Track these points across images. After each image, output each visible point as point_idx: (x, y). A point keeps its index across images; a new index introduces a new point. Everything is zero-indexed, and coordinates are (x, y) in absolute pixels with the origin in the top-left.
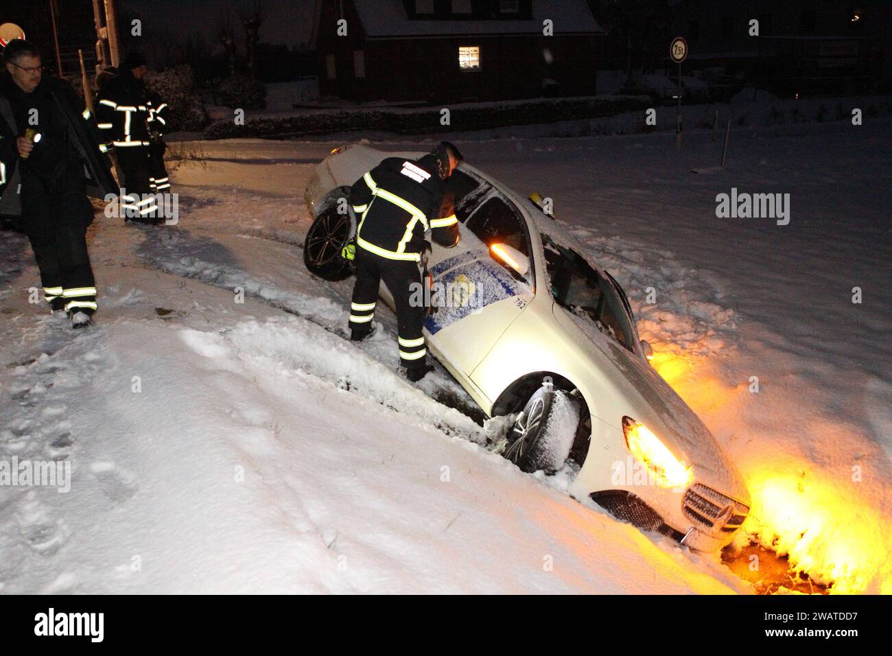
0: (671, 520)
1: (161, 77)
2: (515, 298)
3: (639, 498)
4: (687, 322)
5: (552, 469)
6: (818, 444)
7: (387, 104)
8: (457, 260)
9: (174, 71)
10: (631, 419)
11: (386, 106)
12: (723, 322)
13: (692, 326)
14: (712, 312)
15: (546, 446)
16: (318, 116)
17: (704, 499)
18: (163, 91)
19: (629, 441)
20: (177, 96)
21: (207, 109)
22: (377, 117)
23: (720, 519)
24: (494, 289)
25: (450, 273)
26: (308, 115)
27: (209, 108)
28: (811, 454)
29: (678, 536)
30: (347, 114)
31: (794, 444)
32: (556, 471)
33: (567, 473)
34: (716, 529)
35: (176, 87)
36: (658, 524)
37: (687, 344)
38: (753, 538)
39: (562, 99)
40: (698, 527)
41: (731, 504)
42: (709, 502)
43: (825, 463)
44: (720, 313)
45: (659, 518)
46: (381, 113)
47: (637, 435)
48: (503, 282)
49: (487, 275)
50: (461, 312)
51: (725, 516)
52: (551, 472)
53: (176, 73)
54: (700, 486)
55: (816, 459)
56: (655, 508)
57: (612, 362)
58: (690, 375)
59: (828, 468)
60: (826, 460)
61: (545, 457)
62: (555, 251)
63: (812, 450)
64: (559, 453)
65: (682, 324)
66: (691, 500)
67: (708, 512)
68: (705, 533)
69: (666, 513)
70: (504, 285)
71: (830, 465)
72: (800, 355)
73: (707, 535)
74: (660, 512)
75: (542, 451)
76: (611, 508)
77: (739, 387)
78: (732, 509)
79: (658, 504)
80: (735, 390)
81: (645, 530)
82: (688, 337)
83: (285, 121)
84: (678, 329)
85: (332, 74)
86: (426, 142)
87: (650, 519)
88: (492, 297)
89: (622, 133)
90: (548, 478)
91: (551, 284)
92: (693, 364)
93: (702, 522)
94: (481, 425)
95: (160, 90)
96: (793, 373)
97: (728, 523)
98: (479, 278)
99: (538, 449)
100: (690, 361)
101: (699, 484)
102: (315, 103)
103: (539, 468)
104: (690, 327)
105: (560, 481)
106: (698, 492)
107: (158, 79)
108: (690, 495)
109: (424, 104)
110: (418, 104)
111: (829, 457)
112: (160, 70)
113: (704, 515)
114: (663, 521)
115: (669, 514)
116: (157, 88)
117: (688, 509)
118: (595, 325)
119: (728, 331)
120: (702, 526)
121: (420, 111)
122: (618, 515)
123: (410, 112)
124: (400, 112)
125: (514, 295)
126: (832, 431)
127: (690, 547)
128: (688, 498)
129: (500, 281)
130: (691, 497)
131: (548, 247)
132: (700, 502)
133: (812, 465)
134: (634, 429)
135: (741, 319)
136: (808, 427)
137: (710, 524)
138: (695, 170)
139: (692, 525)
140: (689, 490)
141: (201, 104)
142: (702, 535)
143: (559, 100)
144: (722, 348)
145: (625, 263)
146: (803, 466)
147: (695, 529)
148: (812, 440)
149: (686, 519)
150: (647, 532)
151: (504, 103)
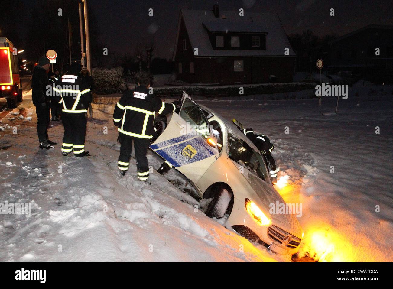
0: (263, 239)
1: (110, 71)
2: (214, 156)
3: (249, 229)
4: (297, 172)
5: (219, 216)
6: (336, 219)
7: (202, 84)
8: (185, 137)
9: (115, 69)
10: (249, 200)
11: (202, 85)
12: (311, 172)
13: (299, 174)
14: (309, 169)
15: (217, 208)
16: (173, 89)
17: (276, 232)
18: (110, 77)
19: (247, 207)
20: (116, 79)
21: (128, 85)
22: (197, 89)
23: (285, 241)
24: (205, 152)
25: (183, 143)
26: (169, 88)
27: (128, 84)
28: (332, 222)
29: (267, 245)
30: (185, 88)
31: (327, 218)
32: (221, 218)
33: (225, 219)
34: (284, 244)
35: (116, 76)
36: (258, 240)
37: (295, 181)
38: (306, 254)
39: (277, 84)
40: (275, 243)
41: (290, 236)
42: (279, 233)
43: (337, 225)
44: (311, 169)
45: (258, 237)
46: (199, 88)
47: (250, 205)
48: (208, 149)
49: (200, 146)
50: (191, 160)
51: (287, 240)
52: (219, 218)
53: (116, 70)
54: (275, 227)
55: (334, 224)
56: (256, 233)
57: (247, 180)
58: (293, 192)
59: (337, 227)
60: (338, 224)
61: (216, 212)
62: (234, 140)
63: (333, 220)
64: (222, 210)
65: (296, 173)
66: (271, 231)
67: (279, 237)
68: (278, 246)
69: (261, 235)
70: (208, 150)
71: (338, 226)
72: (337, 185)
73: (279, 246)
74: (258, 235)
75: (215, 210)
76: (239, 232)
77: (310, 197)
78: (290, 238)
79: (257, 231)
80: (309, 198)
81: (252, 241)
82: (297, 178)
83: (159, 90)
84: (294, 175)
85: (181, 71)
86: (215, 100)
87: (254, 237)
88: (205, 156)
89: (303, 99)
90: (218, 220)
91: (229, 151)
92: (295, 188)
93: (277, 241)
94: (199, 201)
95: (109, 76)
96: (332, 192)
97: (289, 243)
98: (197, 147)
99: (214, 209)
100: (294, 187)
101: (274, 226)
102: (173, 83)
103: (214, 216)
104: (298, 174)
105: (222, 221)
106: (274, 229)
107: (109, 72)
108: (270, 229)
109: (218, 85)
110: (217, 85)
111: (339, 223)
112: (110, 69)
113: (277, 238)
114: (259, 238)
115: (262, 236)
116: (107, 76)
117: (270, 235)
118: (247, 168)
119: (312, 176)
120: (277, 243)
121: (216, 87)
122: (242, 235)
123: (210, 88)
124: (208, 88)
125: (214, 155)
126: (342, 214)
127: (272, 251)
128: (270, 231)
129: (207, 148)
130: (271, 230)
131: (231, 138)
132: (275, 232)
133: (331, 226)
134: (249, 203)
135: (319, 172)
136: (333, 211)
137: (281, 243)
138: (324, 114)
139: (272, 242)
140: (270, 227)
141: (125, 82)
142: (277, 246)
143: (276, 84)
144: (308, 182)
145: (280, 149)
146: (328, 227)
147: (274, 243)
148: (334, 217)
149: (269, 239)
150: (253, 242)
151: (252, 85)
